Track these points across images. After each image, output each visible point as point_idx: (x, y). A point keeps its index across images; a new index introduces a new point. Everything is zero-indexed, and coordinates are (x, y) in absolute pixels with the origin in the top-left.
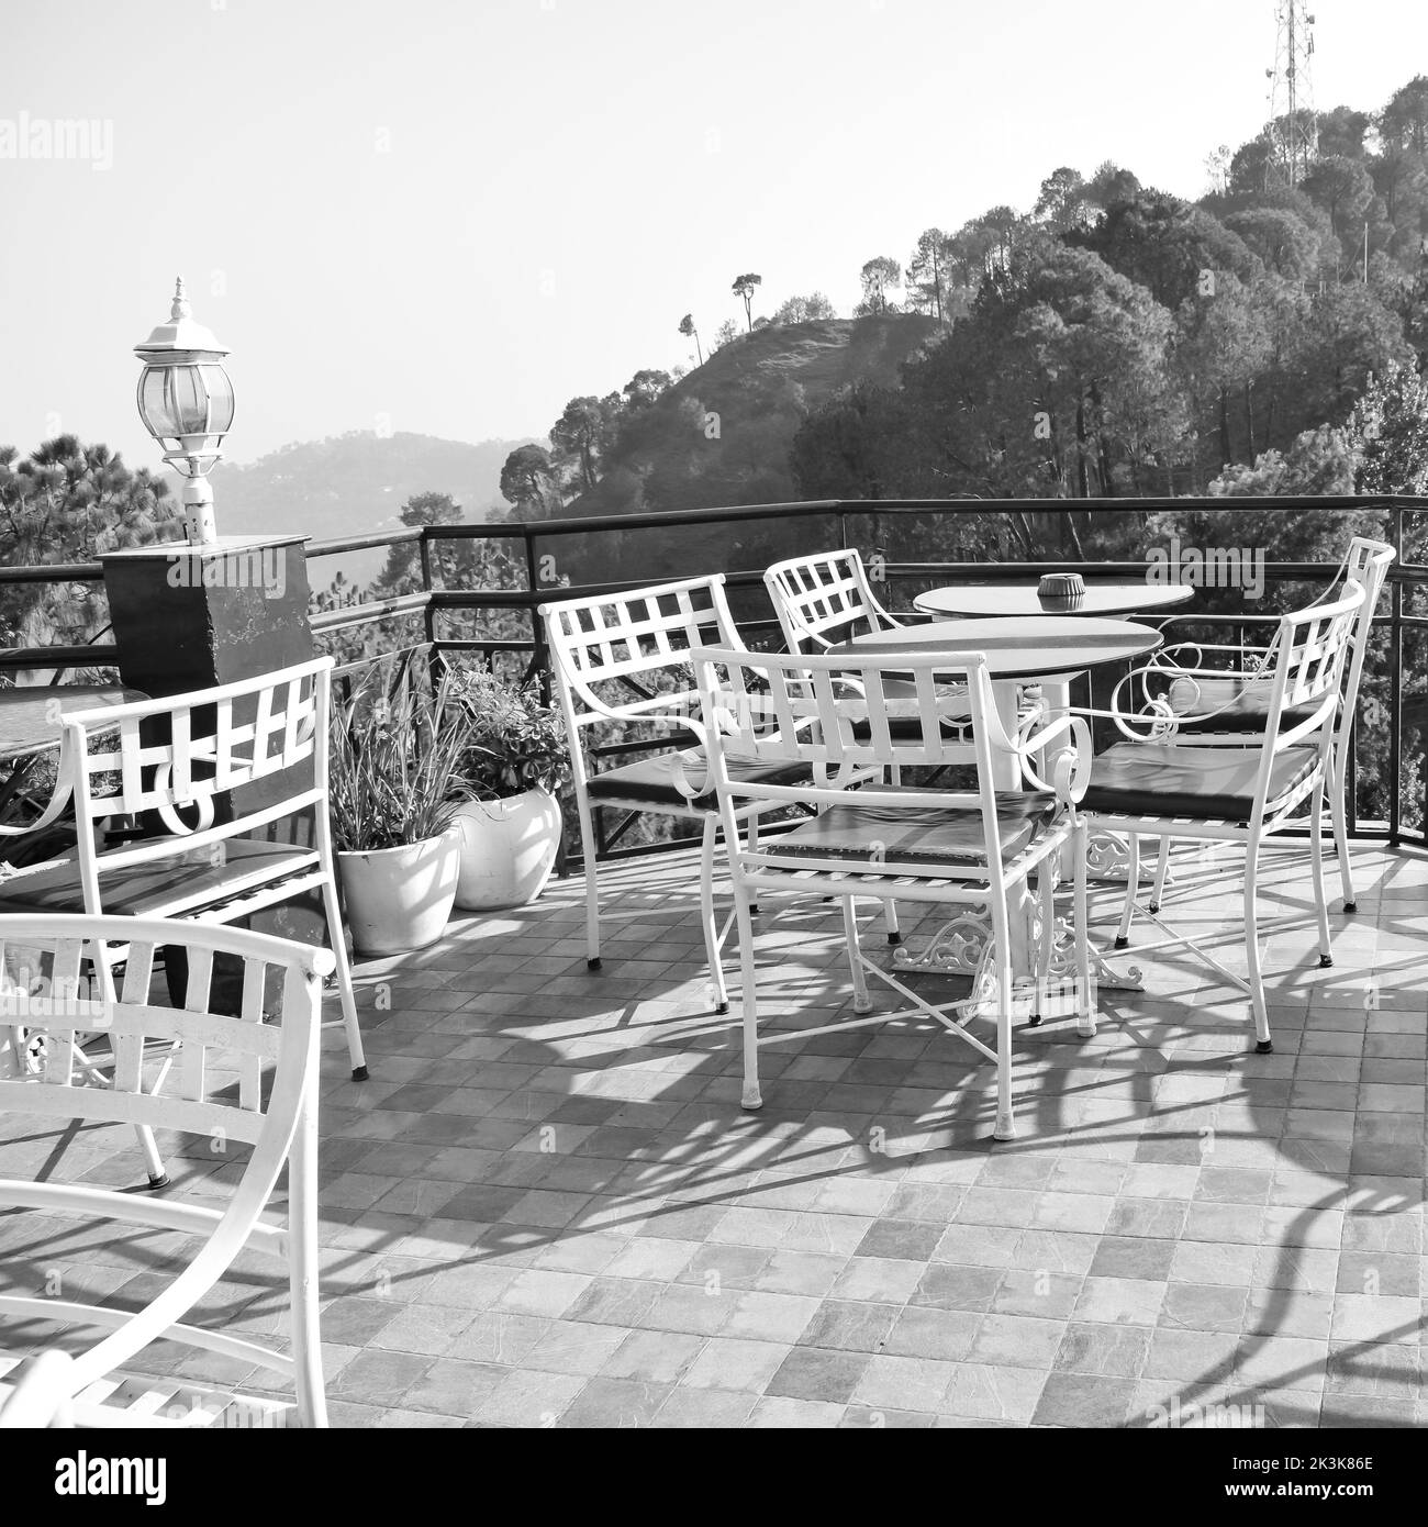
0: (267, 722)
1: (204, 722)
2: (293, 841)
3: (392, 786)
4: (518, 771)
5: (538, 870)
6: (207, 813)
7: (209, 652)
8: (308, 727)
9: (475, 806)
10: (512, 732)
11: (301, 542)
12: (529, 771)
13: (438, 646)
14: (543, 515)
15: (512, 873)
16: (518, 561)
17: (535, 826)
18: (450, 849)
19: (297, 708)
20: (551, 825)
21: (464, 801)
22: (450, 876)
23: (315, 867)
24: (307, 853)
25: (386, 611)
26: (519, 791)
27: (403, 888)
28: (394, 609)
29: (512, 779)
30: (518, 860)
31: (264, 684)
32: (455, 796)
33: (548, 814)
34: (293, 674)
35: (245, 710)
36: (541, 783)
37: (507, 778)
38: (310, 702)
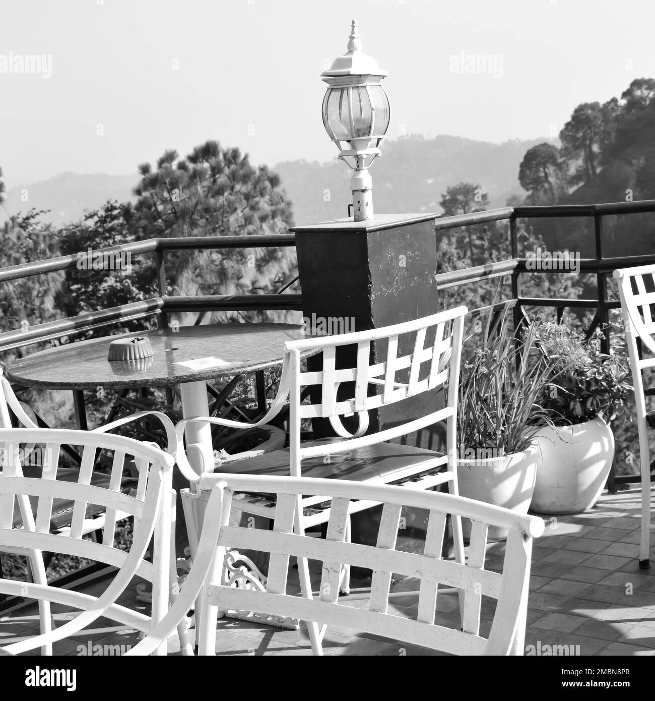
0: (421, 354)
2: (430, 448)
3: (488, 410)
4: (583, 404)
5: (594, 487)
6: (364, 422)
7: (368, 301)
8: (446, 359)
9: (551, 430)
10: (580, 373)
11: (433, 219)
12: (592, 404)
13: (521, 302)
14: (552, 201)
15: (574, 485)
16: (537, 238)
17: (595, 449)
18: (530, 463)
19: (442, 345)
20: (607, 449)
21: (541, 425)
22: (529, 484)
23: (444, 468)
24: (439, 456)
25: (485, 274)
26: (582, 420)
27: (495, 491)
28: (490, 272)
29: (578, 410)
30: (580, 475)
31: (420, 325)
32: (536, 422)
33: (605, 440)
34: (439, 319)
35: (407, 344)
36: (600, 415)
37: (574, 409)
38: (449, 340)
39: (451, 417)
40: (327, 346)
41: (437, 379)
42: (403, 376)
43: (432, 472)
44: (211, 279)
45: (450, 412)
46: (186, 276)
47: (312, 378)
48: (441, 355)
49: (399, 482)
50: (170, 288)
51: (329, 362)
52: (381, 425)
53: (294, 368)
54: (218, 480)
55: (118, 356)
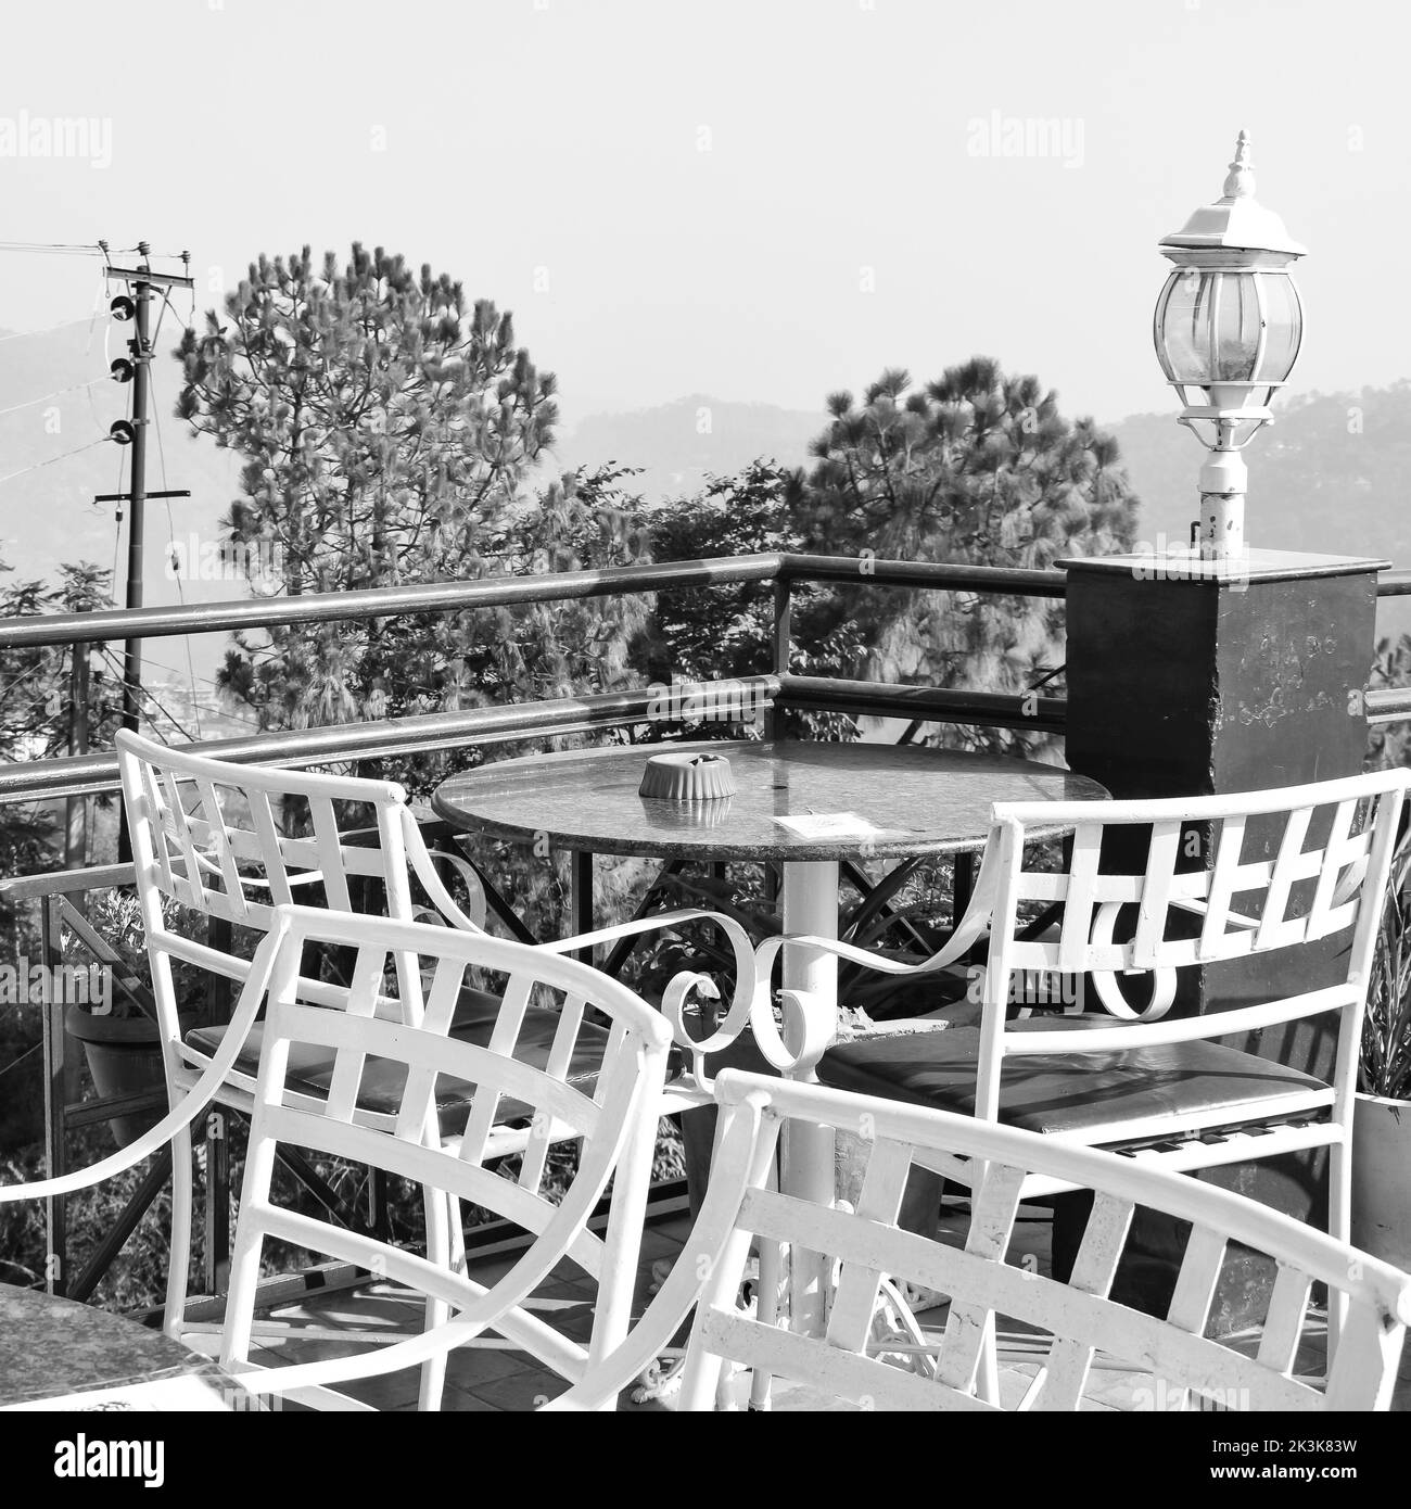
0: (1294, 863)
1: (1197, 848)
7: (1205, 734)
8: (1354, 880)
11: (1373, 571)
19: (1342, 847)
23: (1324, 1114)
24: (1318, 1087)
31: (1298, 800)
34: (1344, 791)
35: (1264, 837)
38: (1364, 839)
42: (1250, 903)
44: (952, 640)
45: (1351, 994)
46: (903, 626)
47: (1044, 887)
50: (863, 650)
51: (1087, 855)
52: (1205, 1000)
53: (1008, 861)
55: (660, 788)
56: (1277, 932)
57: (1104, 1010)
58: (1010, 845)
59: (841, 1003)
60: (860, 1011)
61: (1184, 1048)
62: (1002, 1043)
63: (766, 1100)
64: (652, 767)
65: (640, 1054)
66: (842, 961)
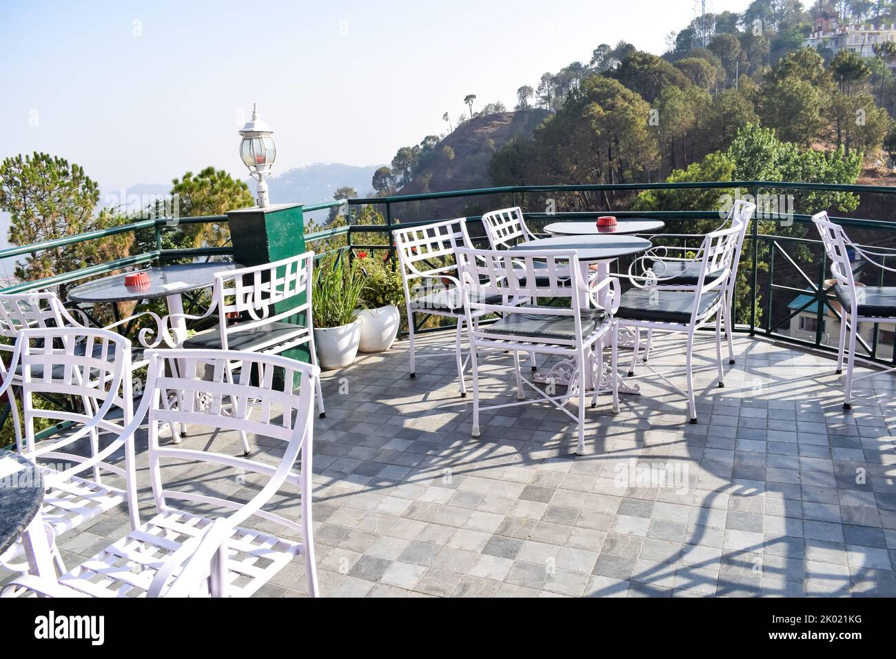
0: (289, 276)
1: (266, 276)
2: (298, 323)
3: (335, 303)
4: (383, 297)
5: (390, 338)
7: (267, 249)
8: (304, 279)
9: (367, 311)
10: (381, 282)
11: (301, 206)
12: (388, 297)
13: (352, 247)
14: (389, 195)
15: (381, 338)
16: (379, 214)
17: (390, 319)
18: (356, 328)
19: (301, 271)
20: (396, 319)
21: (362, 309)
22: (357, 339)
23: (306, 334)
24: (304, 328)
25: (332, 233)
26: (384, 305)
27: (339, 343)
28: (336, 233)
29: (381, 301)
30: (383, 333)
31: (288, 262)
32: (359, 307)
33: (395, 315)
34: (299, 258)
35: (281, 272)
36: (392, 302)
37: (379, 300)
38: (305, 268)
39: (309, 308)
40: (237, 275)
41: (299, 289)
42: (281, 288)
43: (300, 336)
44: (213, 237)
45: (308, 306)
46: (200, 235)
47: (230, 292)
48: (302, 277)
49: (262, 350)
50: (191, 243)
51: (239, 283)
53: (220, 287)
54: (154, 353)
55: (130, 283)
56: (288, 294)
57: (252, 319)
58: (219, 283)
59: (187, 329)
60: (193, 330)
61: (272, 324)
62: (226, 331)
63: (157, 355)
64: (127, 278)
65: (123, 350)
66: (186, 319)
